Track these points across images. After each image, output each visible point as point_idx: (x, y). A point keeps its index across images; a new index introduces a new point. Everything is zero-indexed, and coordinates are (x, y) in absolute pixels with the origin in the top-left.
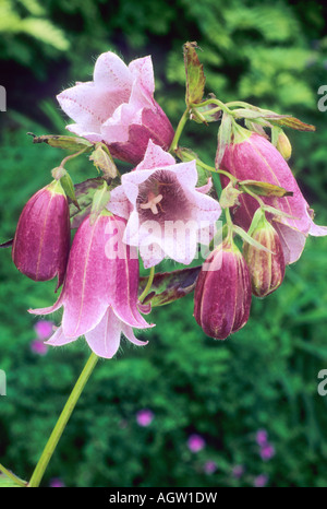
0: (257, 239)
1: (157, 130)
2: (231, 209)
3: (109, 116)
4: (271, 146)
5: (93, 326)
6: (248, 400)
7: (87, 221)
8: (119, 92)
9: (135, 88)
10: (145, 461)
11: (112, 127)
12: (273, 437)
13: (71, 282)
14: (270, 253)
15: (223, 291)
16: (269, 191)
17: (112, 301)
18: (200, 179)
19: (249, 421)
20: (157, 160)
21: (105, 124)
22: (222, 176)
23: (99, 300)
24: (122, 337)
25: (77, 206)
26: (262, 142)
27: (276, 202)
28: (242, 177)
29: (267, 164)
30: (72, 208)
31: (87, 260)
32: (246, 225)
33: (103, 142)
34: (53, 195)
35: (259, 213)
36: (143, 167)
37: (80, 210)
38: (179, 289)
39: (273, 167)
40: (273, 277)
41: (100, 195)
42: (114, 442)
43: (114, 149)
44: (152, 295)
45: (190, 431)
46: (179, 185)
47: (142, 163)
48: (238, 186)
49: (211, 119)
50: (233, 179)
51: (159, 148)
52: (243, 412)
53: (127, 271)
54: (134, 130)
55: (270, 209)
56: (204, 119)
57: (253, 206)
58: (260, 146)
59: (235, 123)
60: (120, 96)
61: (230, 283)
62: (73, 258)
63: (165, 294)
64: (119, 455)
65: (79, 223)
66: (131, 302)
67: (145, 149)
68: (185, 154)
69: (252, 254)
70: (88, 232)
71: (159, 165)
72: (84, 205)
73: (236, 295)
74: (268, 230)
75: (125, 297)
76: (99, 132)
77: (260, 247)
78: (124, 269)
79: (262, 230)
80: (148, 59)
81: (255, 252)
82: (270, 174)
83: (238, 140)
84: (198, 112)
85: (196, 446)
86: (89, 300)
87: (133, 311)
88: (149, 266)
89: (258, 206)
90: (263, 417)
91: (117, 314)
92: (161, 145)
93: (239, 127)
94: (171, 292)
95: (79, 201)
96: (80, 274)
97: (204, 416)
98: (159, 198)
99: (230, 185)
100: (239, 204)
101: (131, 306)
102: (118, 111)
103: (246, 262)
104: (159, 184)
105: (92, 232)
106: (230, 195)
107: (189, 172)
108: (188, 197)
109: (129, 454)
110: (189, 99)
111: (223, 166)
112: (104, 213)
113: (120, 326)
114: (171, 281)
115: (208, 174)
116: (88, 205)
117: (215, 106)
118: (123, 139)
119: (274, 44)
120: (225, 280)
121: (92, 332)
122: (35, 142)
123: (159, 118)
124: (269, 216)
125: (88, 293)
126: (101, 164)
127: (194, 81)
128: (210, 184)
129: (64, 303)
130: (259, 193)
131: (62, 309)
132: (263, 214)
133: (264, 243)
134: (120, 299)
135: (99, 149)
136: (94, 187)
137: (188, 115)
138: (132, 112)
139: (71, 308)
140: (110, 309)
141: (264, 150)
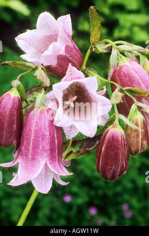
0: (133, 122)
1: (73, 58)
2: (117, 105)
3: (45, 50)
4: (140, 66)
5: (36, 175)
6: (119, 189)
7: (33, 112)
8: (52, 36)
9: (61, 33)
10: (68, 219)
11: (47, 56)
12: (131, 207)
13: (23, 148)
14: (141, 130)
15: (113, 153)
16: (139, 93)
17: (47, 159)
18: (99, 86)
19: (119, 199)
20: (73, 75)
21: (44, 54)
22: (112, 85)
23: (40, 159)
24: (54, 180)
25: (27, 102)
26: (135, 64)
27: (144, 100)
28: (123, 85)
29: (138, 78)
30: (24, 104)
31: (32, 135)
32: (126, 114)
33: (42, 65)
34: (12, 97)
35: (134, 107)
36: (66, 80)
37: (29, 105)
38: (87, 149)
39: (142, 79)
40: (142, 144)
41: (40, 96)
42: (53, 210)
43: (49, 69)
44: (71, 152)
45: (90, 204)
46: (87, 90)
47: (65, 78)
48: (121, 91)
49: (105, 51)
50: (118, 87)
51: (75, 69)
52: (116, 195)
53: (56, 141)
54: (60, 58)
55: (140, 104)
56: (101, 51)
57: (131, 103)
58: (134, 67)
59: (119, 54)
60: (52, 38)
61: (117, 149)
62: (24, 134)
63: (78, 152)
64: (55, 216)
65: (28, 112)
66: (58, 159)
67: (67, 69)
68: (90, 71)
69: (130, 131)
70: (33, 119)
71: (75, 79)
72: (31, 102)
73: (121, 155)
74: (139, 117)
75: (55, 157)
76: (40, 59)
77: (135, 127)
78: (54, 140)
79: (136, 117)
80: (69, 16)
81: (131, 129)
82: (140, 84)
83: (121, 64)
84: (97, 47)
85: (93, 212)
86: (33, 159)
87: (60, 165)
88: (69, 138)
89: (133, 102)
90: (126, 197)
91: (50, 167)
92: (76, 67)
93: (121, 55)
94: (82, 151)
95: (28, 100)
96: (28, 144)
97: (97, 197)
98: (75, 98)
99: (117, 90)
100: (122, 102)
101: (59, 162)
102: (51, 47)
103: (126, 136)
104: (75, 90)
105: (35, 118)
106: (117, 96)
107: (92, 82)
108: (92, 97)
109: (60, 216)
110: (92, 39)
111: (112, 79)
112: (42, 107)
113: (52, 174)
114: (82, 144)
115: (103, 84)
116: (33, 102)
117: (107, 43)
118: (54, 63)
119: (131, 12)
120: (114, 146)
121: (36, 178)
122: (2, 65)
123: (75, 51)
124: (139, 108)
125: (33, 155)
126: (41, 78)
127: (95, 29)
128: (105, 90)
129: (19, 160)
130: (134, 95)
131: (18, 164)
132: (136, 107)
133: (137, 125)
134: (52, 158)
135: (40, 69)
136: (37, 91)
137: (92, 49)
138: (59, 47)
139: (23, 163)
140: (46, 164)
141: (136, 69)
